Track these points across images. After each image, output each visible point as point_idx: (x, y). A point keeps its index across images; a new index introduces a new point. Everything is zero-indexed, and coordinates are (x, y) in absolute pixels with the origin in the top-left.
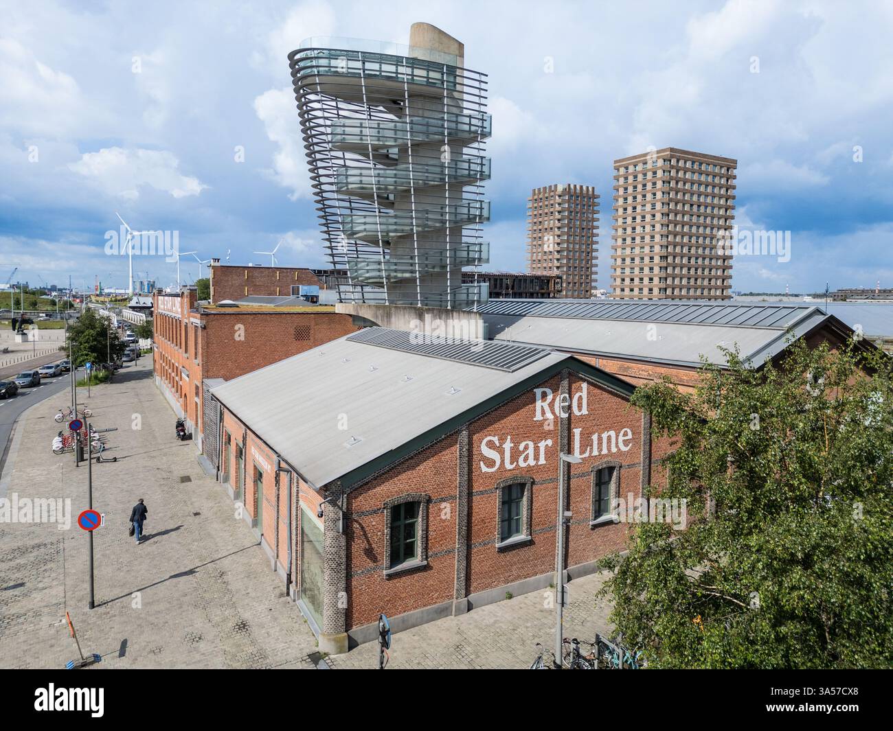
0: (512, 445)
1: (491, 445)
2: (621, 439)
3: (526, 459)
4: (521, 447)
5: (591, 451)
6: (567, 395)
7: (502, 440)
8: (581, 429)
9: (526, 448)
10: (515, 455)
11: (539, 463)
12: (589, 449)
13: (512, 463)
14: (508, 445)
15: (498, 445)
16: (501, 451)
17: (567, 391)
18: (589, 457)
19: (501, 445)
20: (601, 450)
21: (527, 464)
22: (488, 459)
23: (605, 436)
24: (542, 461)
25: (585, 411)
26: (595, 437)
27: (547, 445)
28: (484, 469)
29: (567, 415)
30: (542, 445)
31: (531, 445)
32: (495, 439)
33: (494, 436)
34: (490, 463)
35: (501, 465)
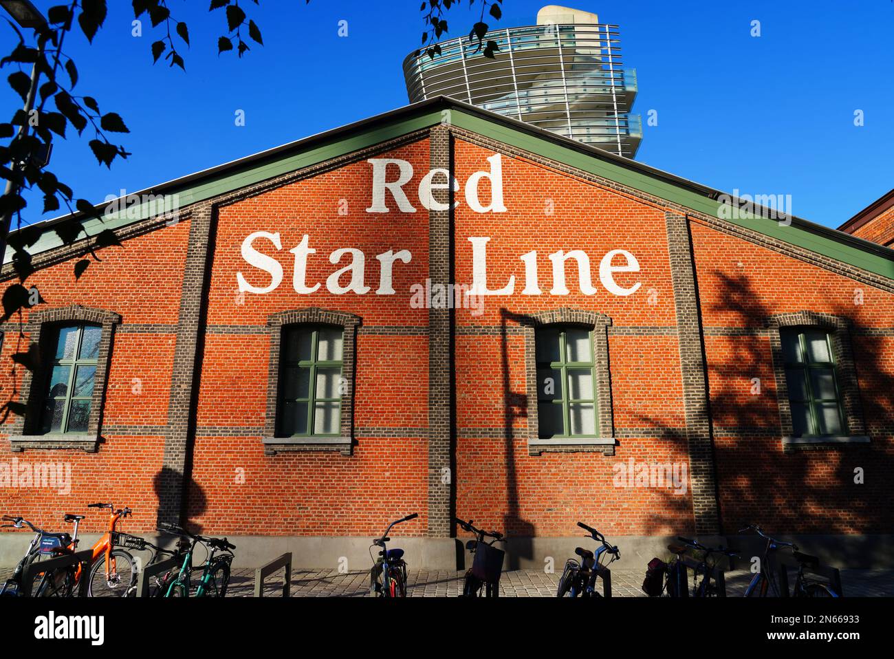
0: (313, 251)
1: (263, 246)
2: (606, 268)
3: (345, 280)
4: (335, 257)
5: (520, 284)
6: (447, 173)
7: (290, 240)
8: (488, 239)
9: (347, 259)
10: (318, 271)
11: (379, 292)
12: (512, 279)
13: (309, 283)
14: (302, 251)
15: (279, 247)
16: (287, 261)
17: (447, 164)
18: (513, 296)
19: (286, 248)
20: (551, 286)
21: (347, 290)
22: (255, 270)
23: (558, 259)
24: (386, 288)
25: (498, 204)
26: (530, 259)
27: (398, 261)
28: (244, 286)
29: (446, 207)
30: (386, 260)
31: (359, 257)
32: (275, 239)
33: (273, 231)
34: (259, 277)
35: (283, 283)
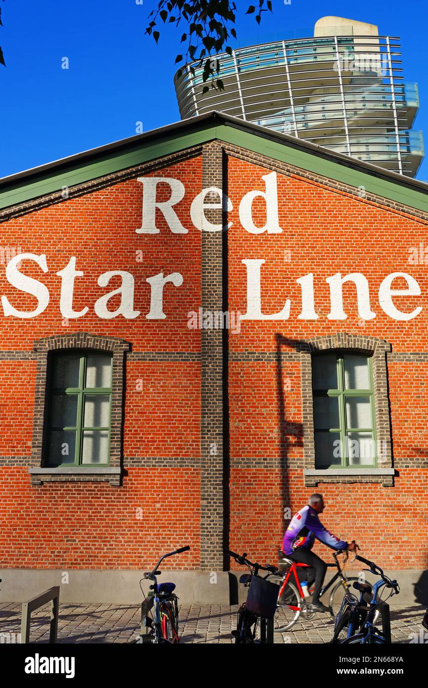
0: (81, 274)
1: (29, 269)
2: (386, 292)
3: (113, 304)
4: (103, 280)
5: (296, 308)
6: (220, 192)
7: (57, 263)
8: (263, 261)
9: (116, 282)
10: (86, 294)
11: (148, 317)
12: (288, 303)
13: (77, 307)
14: (69, 274)
15: (45, 269)
16: (53, 284)
17: (220, 183)
18: (289, 320)
19: (53, 270)
20: (328, 310)
21: (116, 314)
22: (21, 293)
23: (335, 282)
24: (156, 312)
25: (273, 226)
26: (306, 283)
27: (169, 284)
28: (9, 309)
29: (219, 228)
30: (157, 282)
31: (128, 279)
32: (41, 260)
33: (39, 252)
34: (25, 301)
35: (50, 306)
